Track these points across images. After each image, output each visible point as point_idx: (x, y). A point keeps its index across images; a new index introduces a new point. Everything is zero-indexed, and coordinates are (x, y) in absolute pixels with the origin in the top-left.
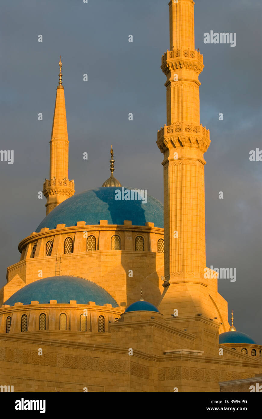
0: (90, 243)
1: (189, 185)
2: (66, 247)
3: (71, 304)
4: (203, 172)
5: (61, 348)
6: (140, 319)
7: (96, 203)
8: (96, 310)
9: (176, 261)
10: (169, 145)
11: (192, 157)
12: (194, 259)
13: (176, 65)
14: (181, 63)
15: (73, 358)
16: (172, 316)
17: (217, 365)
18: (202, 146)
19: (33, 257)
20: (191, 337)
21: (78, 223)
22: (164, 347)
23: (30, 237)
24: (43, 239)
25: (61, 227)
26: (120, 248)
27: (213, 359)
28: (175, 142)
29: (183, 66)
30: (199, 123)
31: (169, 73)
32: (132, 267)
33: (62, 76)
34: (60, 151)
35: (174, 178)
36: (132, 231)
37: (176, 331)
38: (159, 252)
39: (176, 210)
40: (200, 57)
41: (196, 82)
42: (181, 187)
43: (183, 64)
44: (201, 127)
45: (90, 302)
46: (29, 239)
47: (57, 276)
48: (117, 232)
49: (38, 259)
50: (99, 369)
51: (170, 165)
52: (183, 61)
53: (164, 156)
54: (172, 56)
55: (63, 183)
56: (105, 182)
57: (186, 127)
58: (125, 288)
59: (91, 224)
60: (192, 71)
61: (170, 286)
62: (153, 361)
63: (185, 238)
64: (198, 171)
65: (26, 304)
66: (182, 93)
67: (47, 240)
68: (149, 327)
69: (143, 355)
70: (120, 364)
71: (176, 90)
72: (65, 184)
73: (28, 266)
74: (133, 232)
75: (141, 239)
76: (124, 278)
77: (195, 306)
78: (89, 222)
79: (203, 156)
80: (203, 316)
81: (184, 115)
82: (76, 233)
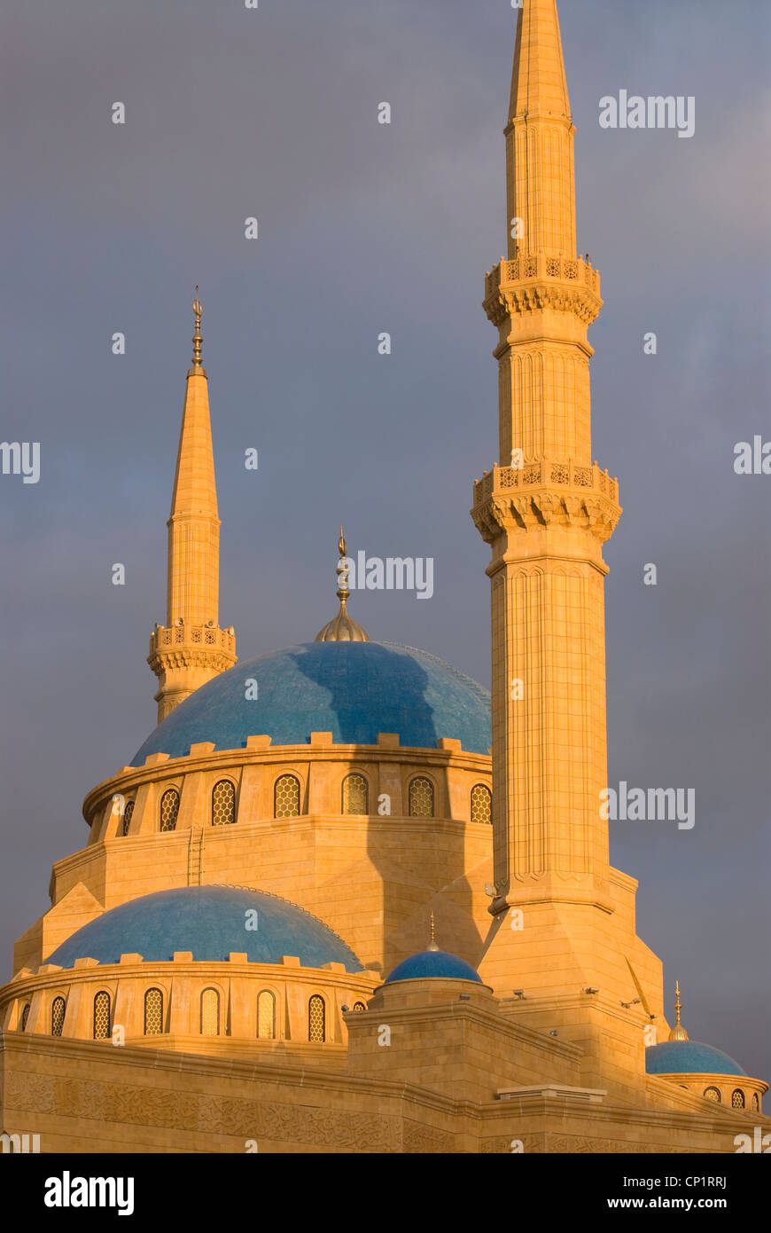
0: (284, 795)
1: (561, 630)
2: (218, 807)
3: (232, 962)
4: (600, 596)
5: (210, 1078)
6: (430, 1001)
7: (300, 685)
8: (301, 979)
9: (527, 842)
10: (507, 521)
11: (570, 554)
12: (578, 835)
13: (526, 299)
14: (539, 293)
15: (245, 1108)
16: (516, 994)
17: (643, 1130)
18: (597, 523)
19: (125, 835)
20: (570, 1052)
21: (250, 739)
22: (494, 1078)
23: (116, 778)
24: (152, 785)
25: (202, 750)
26: (367, 810)
27: (633, 1112)
28: (523, 510)
29: (546, 301)
30: (590, 460)
31: (506, 322)
32: (399, 861)
33: (201, 341)
34: (196, 546)
35: (519, 612)
36: (401, 763)
37: (530, 1035)
38: (476, 821)
39: (526, 701)
40: (592, 277)
41: (580, 347)
42: (539, 636)
43: (546, 296)
44: (596, 469)
45: (285, 957)
46: (113, 784)
47: (191, 885)
48: (358, 765)
49: (138, 840)
50: (317, 1139)
51: (509, 576)
52: (545, 287)
53: (491, 550)
54: (514, 274)
55: (204, 637)
56: (324, 629)
57: (552, 470)
58: (379, 920)
59: (286, 743)
60: (570, 316)
61: (511, 910)
62: (466, 1118)
63: (551, 778)
64: (587, 591)
65: (108, 963)
66: (542, 374)
67: (164, 786)
68: (454, 1024)
69: (439, 1101)
70: (374, 1126)
71: (526, 369)
72: (210, 639)
73: (112, 859)
74: (403, 767)
75: (424, 785)
76: (380, 892)
77: (579, 968)
78: (280, 737)
79: (600, 550)
80: (602, 995)
81: (549, 437)
82: (245, 767)
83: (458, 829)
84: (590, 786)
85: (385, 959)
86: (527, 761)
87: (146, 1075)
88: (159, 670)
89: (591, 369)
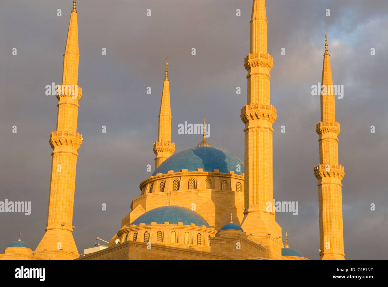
0: (191, 184)
1: (262, 145)
2: (174, 186)
3: (179, 224)
6: (231, 235)
8: (195, 229)
9: (253, 197)
10: (249, 118)
11: (265, 126)
12: (266, 196)
13: (255, 64)
14: (258, 62)
16: (250, 234)
18: (271, 119)
19: (151, 193)
20: (264, 249)
21: (183, 170)
22: (247, 255)
24: (158, 180)
25: (171, 172)
26: (211, 187)
28: (253, 115)
30: (270, 103)
31: (250, 69)
32: (219, 201)
33: (167, 72)
34: (166, 122)
35: (252, 140)
36: (220, 177)
37: (255, 245)
39: (253, 162)
40: (271, 59)
41: (268, 76)
42: (257, 147)
43: (260, 63)
44: (271, 106)
45: (192, 224)
46: (148, 180)
47: (168, 205)
48: (209, 177)
49: (154, 194)
51: (249, 131)
52: (260, 61)
53: (245, 125)
54: (252, 58)
55: (167, 144)
56: (200, 143)
57: (261, 106)
58: (214, 215)
59: (191, 171)
60: (266, 68)
61: (249, 214)
63: (259, 181)
64: (268, 136)
65: (148, 224)
66: (258, 82)
67: (161, 181)
68: (237, 241)
71: (254, 81)
72: (169, 145)
73: (148, 199)
75: (225, 182)
76: (214, 208)
77: (266, 228)
78: (190, 169)
79: (272, 126)
80: (271, 235)
81: (260, 97)
82: (181, 177)
83: (233, 193)
84: (269, 184)
85: (215, 225)
86: (253, 177)
87: (164, 252)
88: (156, 153)
89: (270, 81)
